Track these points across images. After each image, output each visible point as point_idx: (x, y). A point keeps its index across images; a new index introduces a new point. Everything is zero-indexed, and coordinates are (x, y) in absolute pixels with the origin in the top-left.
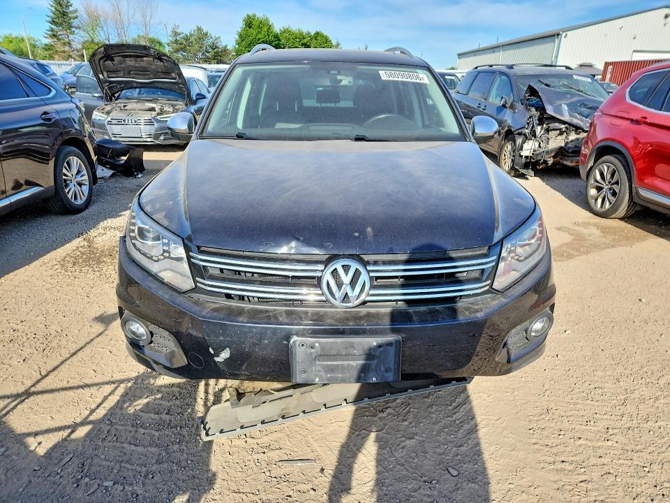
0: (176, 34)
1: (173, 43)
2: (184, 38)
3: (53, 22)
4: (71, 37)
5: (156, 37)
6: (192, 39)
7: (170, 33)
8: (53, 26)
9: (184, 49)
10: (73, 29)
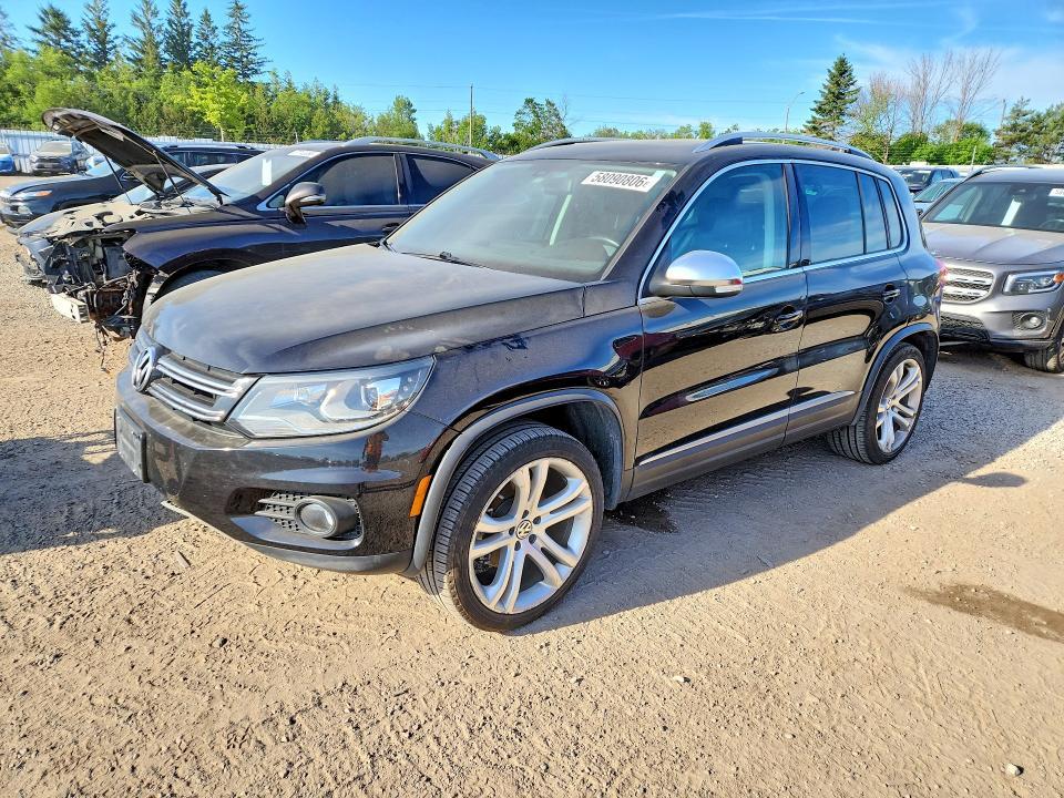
0: (1018, 113)
1: (1008, 129)
2: (1032, 121)
3: (820, 110)
4: (838, 129)
5: (977, 121)
6: (1049, 121)
7: (1008, 113)
8: (818, 116)
9: (1024, 140)
10: (844, 118)
